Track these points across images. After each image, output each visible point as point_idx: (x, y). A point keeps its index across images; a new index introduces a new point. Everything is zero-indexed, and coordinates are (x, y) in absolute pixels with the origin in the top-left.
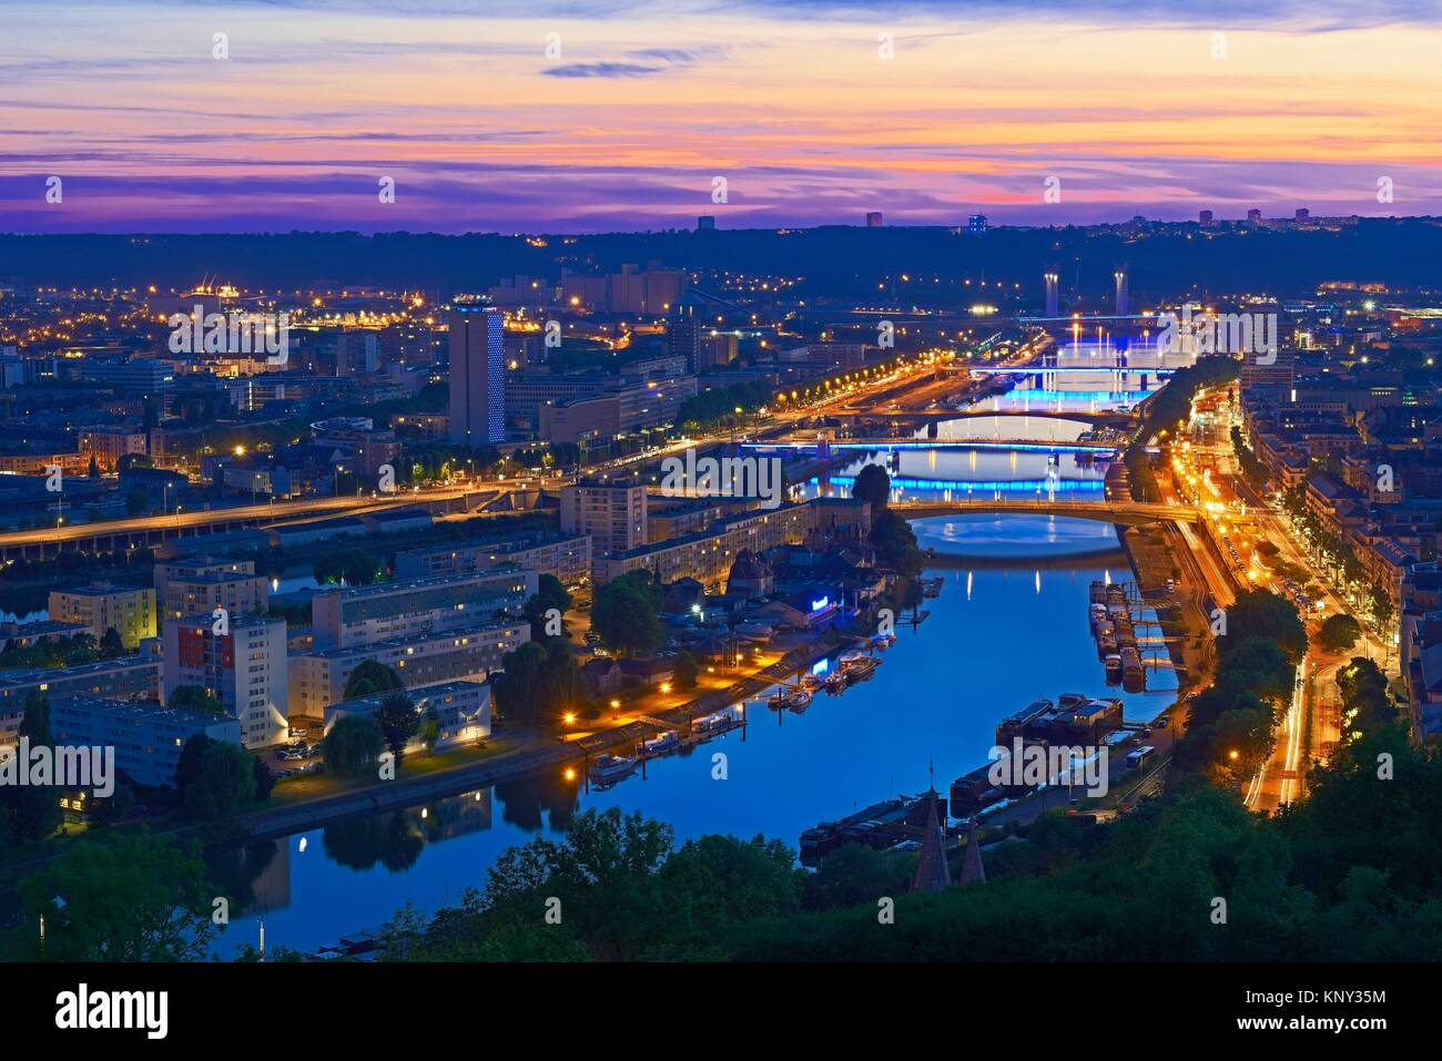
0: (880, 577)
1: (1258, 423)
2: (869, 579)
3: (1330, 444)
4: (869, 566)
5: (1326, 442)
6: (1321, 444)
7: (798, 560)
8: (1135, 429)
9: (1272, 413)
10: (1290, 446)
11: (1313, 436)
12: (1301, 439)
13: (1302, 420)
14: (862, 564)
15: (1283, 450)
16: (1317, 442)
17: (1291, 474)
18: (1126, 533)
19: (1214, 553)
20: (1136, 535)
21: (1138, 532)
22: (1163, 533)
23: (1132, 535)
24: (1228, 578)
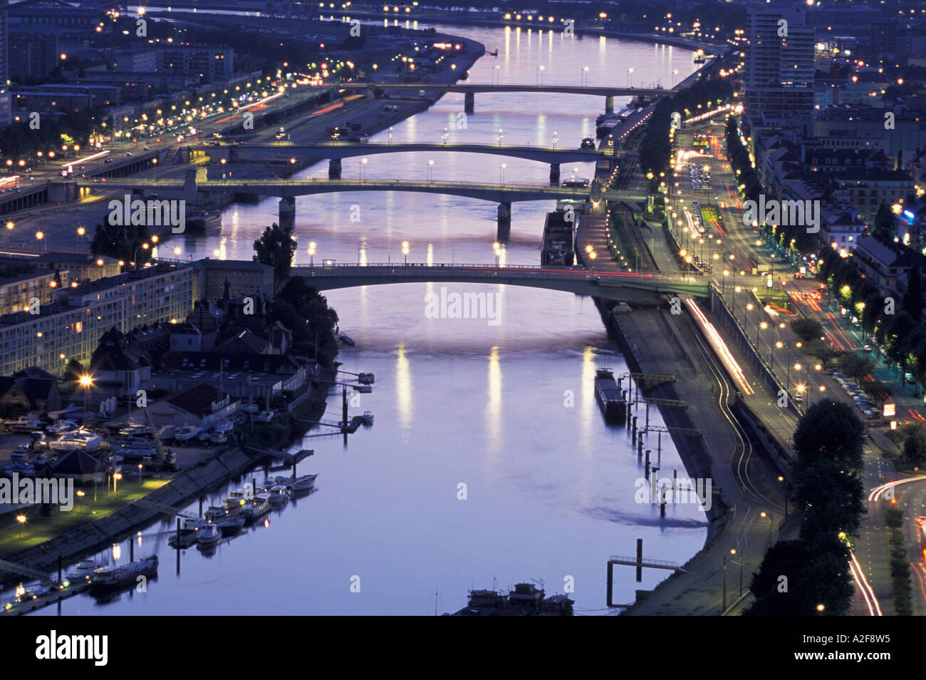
0: (295, 368)
1: (779, 164)
2: (282, 370)
4: (277, 352)
5: (868, 191)
6: (862, 194)
7: (181, 343)
11: (852, 182)
13: (834, 160)
14: (270, 350)
16: (857, 191)
17: (830, 234)
18: (614, 310)
19: (735, 337)
20: (628, 312)
21: (631, 310)
22: (663, 310)
23: (622, 313)
24: (759, 370)
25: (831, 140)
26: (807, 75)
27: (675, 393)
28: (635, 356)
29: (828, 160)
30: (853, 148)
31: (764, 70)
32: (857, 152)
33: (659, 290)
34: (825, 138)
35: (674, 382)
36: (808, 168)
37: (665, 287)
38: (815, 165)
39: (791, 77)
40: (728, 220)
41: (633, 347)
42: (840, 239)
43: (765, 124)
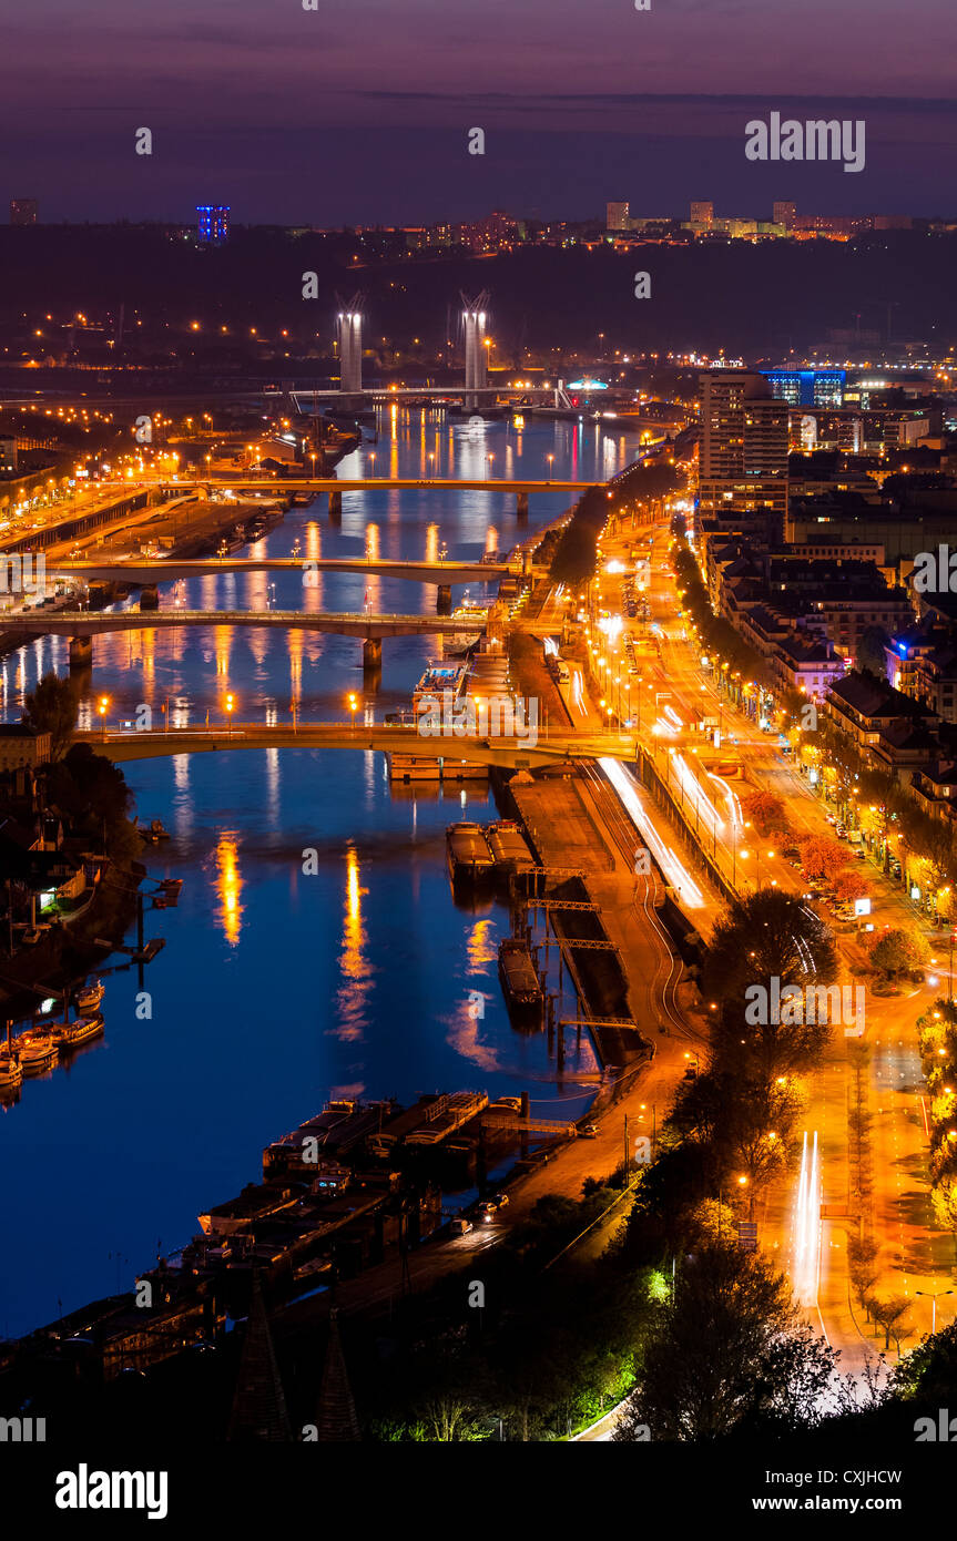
1: (735, 581)
2: (55, 872)
3: (860, 619)
4: (51, 847)
5: (852, 615)
6: (844, 619)
8: (515, 595)
9: (759, 564)
10: (794, 623)
11: (833, 604)
12: (810, 610)
13: (810, 576)
14: (41, 844)
15: (783, 629)
16: (837, 616)
17: (798, 674)
18: (511, 781)
19: (670, 815)
20: (529, 784)
21: (533, 781)
22: (576, 781)
23: (521, 785)
24: (698, 861)
25: (808, 548)
26: (780, 462)
27: (586, 893)
28: (535, 843)
29: (801, 576)
30: (835, 557)
31: (722, 463)
32: (839, 563)
33: (570, 754)
34: (799, 544)
35: (585, 877)
36: (775, 585)
37: (578, 750)
38: (784, 582)
39: (758, 465)
40: (670, 656)
41: (532, 831)
42: (812, 681)
43: (721, 529)
